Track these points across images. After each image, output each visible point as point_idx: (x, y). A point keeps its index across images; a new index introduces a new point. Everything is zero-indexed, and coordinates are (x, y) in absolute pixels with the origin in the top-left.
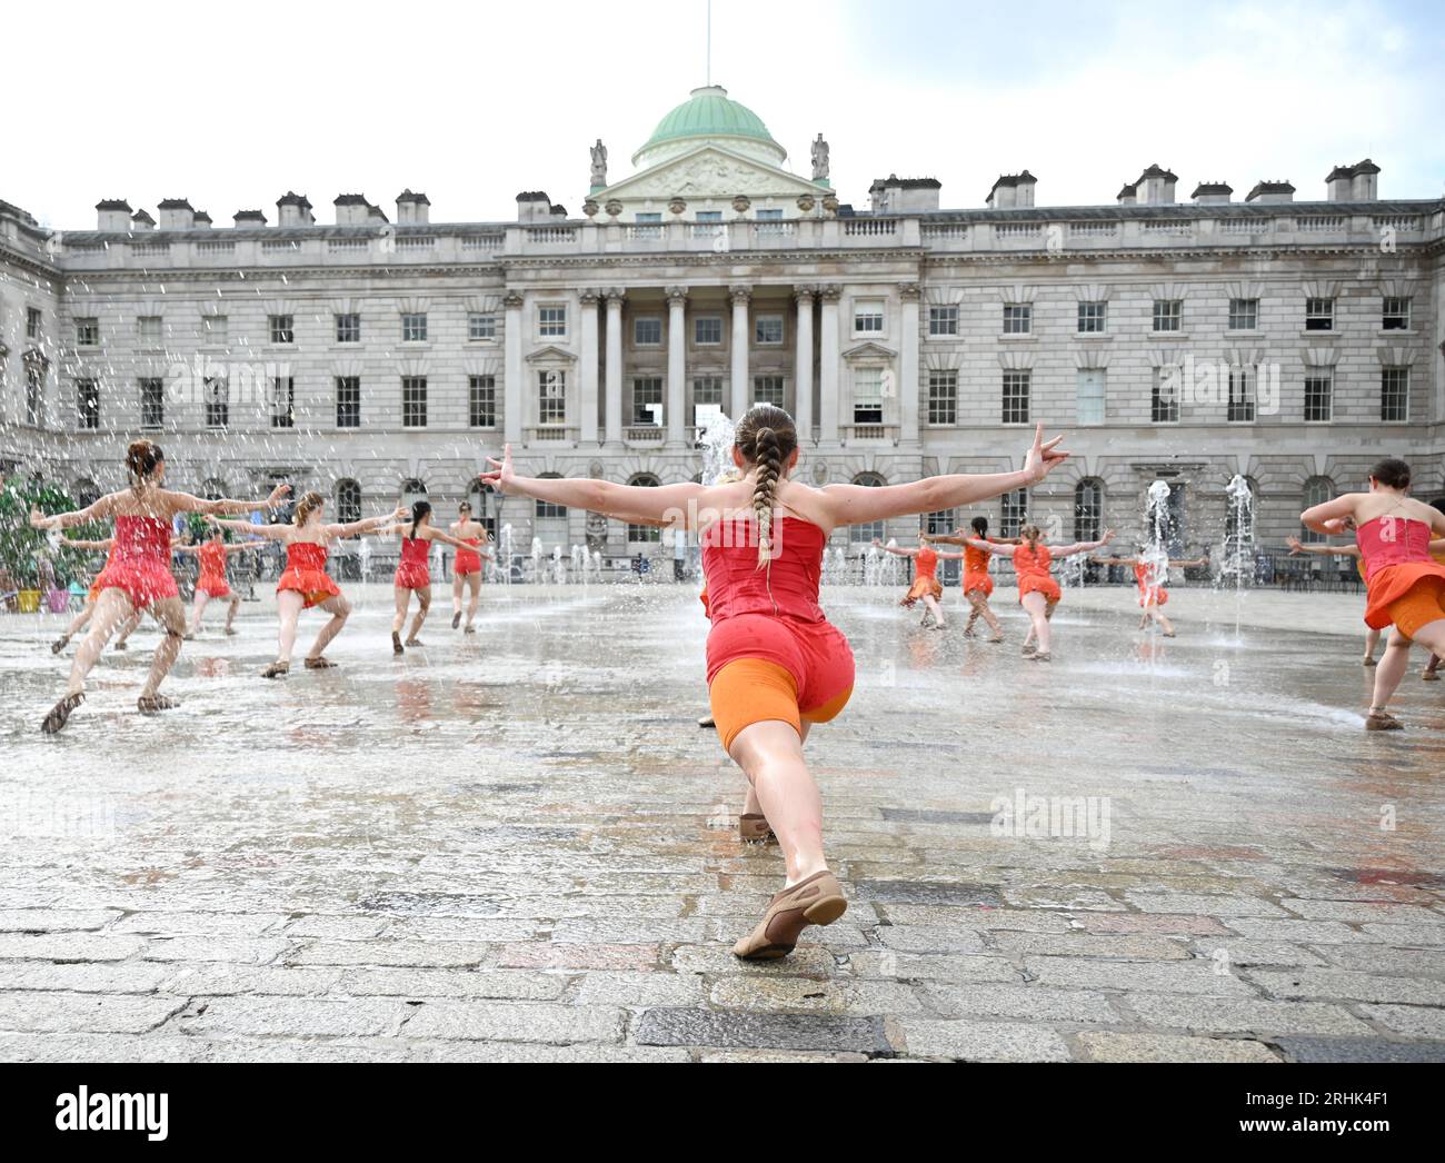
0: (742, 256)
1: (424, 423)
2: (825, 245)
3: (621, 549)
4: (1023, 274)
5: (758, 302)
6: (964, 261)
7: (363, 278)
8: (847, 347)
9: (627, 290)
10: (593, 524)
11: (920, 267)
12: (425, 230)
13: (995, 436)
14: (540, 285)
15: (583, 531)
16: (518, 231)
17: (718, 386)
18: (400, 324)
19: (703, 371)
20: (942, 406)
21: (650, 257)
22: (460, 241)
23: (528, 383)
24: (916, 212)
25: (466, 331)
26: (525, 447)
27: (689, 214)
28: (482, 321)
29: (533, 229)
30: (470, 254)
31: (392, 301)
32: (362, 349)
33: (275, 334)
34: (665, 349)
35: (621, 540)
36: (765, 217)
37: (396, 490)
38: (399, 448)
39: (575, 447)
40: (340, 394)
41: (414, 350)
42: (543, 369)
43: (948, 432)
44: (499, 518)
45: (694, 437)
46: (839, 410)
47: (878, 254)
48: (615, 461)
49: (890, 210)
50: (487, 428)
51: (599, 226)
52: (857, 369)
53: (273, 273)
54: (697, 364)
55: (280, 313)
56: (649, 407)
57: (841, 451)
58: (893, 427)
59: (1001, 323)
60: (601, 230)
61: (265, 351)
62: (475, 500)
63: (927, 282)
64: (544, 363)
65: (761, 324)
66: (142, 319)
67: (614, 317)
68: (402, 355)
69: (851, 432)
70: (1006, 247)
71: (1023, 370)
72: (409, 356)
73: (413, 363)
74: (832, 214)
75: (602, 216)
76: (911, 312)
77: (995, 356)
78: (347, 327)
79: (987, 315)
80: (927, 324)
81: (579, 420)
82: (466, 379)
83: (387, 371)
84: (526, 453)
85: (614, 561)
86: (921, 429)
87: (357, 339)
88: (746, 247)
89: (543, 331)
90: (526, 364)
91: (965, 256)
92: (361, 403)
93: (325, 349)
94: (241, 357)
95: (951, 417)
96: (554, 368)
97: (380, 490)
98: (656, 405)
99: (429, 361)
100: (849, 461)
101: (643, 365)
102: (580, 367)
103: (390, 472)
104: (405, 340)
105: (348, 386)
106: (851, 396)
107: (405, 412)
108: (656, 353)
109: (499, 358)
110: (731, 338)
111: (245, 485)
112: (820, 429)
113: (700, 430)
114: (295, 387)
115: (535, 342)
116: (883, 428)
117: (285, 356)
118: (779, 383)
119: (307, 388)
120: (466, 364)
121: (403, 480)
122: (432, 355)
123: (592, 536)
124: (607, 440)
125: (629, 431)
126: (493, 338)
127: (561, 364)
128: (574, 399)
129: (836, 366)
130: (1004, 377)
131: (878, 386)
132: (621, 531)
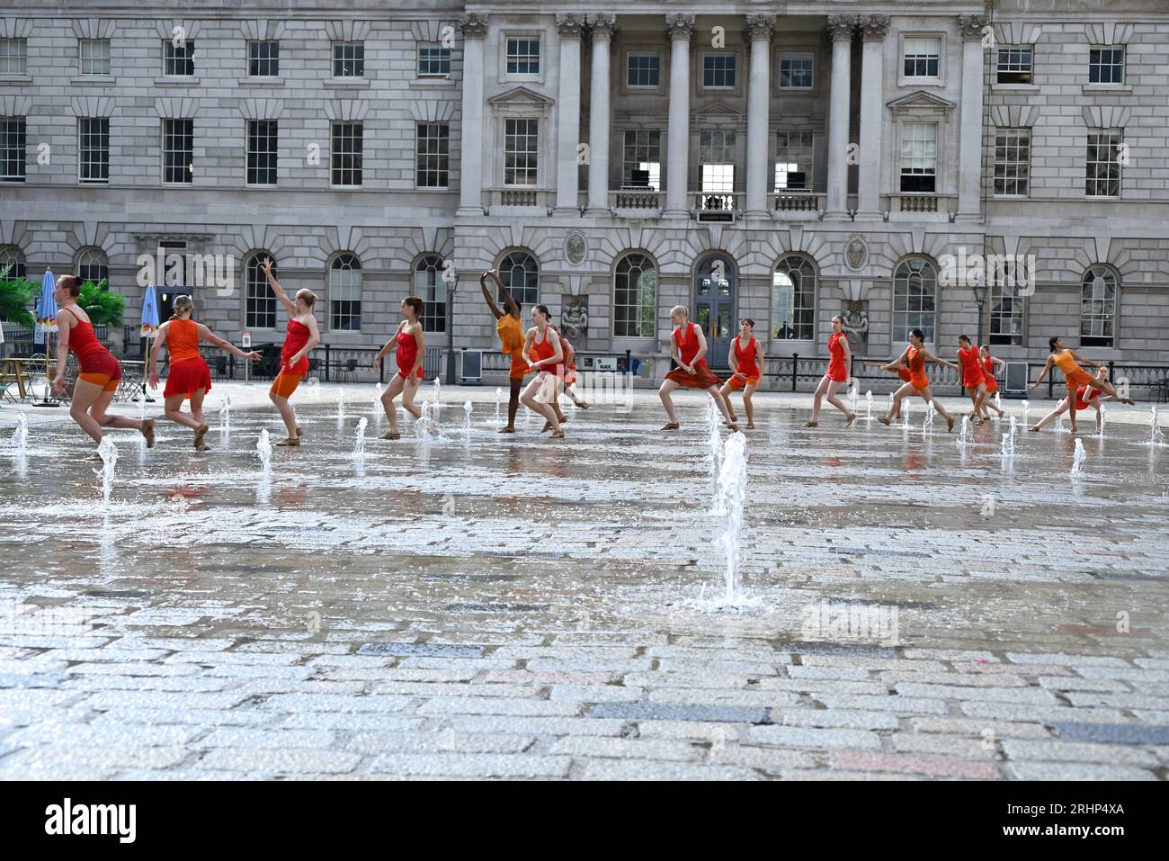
1: (358, 181)
3: (604, 345)
4: (1116, 8)
5: (783, 36)
8: (891, 96)
9: (618, 17)
10: (570, 313)
13: (1076, 211)
14: (508, 9)
17: (731, 139)
18: (330, 55)
19: (712, 121)
20: (1011, 172)
23: (490, 135)
25: (413, 65)
26: (487, 214)
28: (435, 52)
31: (320, 25)
32: (281, 86)
33: (170, 63)
34: (666, 92)
35: (605, 333)
37: (321, 265)
38: (327, 212)
39: (550, 215)
40: (252, 141)
41: (347, 88)
42: (509, 115)
43: (1018, 205)
44: (451, 303)
45: (699, 206)
46: (881, 176)
48: (600, 234)
50: (438, 188)
52: (905, 123)
54: (705, 112)
56: (643, 166)
57: (881, 226)
58: (948, 198)
59: (1087, 70)
61: (157, 85)
62: (422, 278)
63: (995, 14)
64: (511, 108)
65: (785, 64)
67: (601, 52)
68: (331, 94)
69: (896, 203)
71: (1111, 128)
72: (341, 94)
73: (346, 104)
76: (974, 54)
77: (1077, 110)
78: (263, 57)
79: (1070, 59)
80: (994, 69)
81: (556, 183)
82: (412, 125)
83: (312, 114)
84: (486, 221)
85: (596, 360)
86: (984, 201)
87: (275, 72)
89: (511, 67)
90: (488, 109)
92: (280, 153)
93: (234, 83)
94: (127, 92)
95: (1022, 187)
96: (524, 115)
97: (301, 265)
98: (653, 164)
99: (366, 102)
100: (893, 238)
101: (637, 113)
102: (557, 114)
103: (314, 241)
104: (336, 75)
105: (263, 131)
106: (896, 156)
107: (334, 167)
108: (654, 98)
109: (455, 100)
110: (748, 81)
111: (128, 254)
112: (857, 198)
113: (706, 196)
114: (196, 132)
115: (501, 81)
116: (936, 199)
117: (183, 92)
118: (807, 139)
119: (210, 133)
120: (413, 107)
121: (330, 252)
122: (371, 94)
123: (570, 328)
124: (589, 207)
125: (618, 196)
126: (447, 75)
127: (532, 109)
128: (549, 154)
129: (879, 118)
130: (1089, 137)
131: (931, 145)
132: (604, 322)
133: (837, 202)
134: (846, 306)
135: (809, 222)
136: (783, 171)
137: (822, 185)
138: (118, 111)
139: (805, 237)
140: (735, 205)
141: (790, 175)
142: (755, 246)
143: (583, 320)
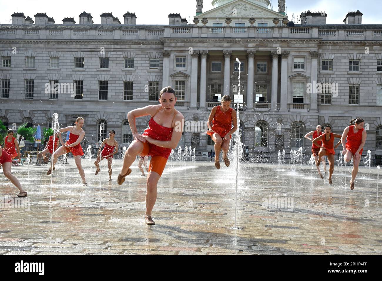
0: (252, 39)
1: (132, 99)
2: (282, 37)
3: (203, 148)
4: (357, 49)
5: (258, 56)
6: (334, 43)
7: (111, 44)
8: (290, 75)
9: (209, 51)
10: (194, 139)
11: (318, 45)
12: (134, 27)
13: (346, 109)
14: (176, 49)
15: (190, 141)
16: (169, 29)
17: (242, 87)
18: (124, 62)
19: (237, 82)
20: (326, 97)
21: (218, 39)
22: (147, 32)
24: (317, 25)
25: (148, 65)
27: (233, 24)
28: (155, 61)
29: (175, 28)
30: (150, 36)
31: (121, 53)
32: (109, 71)
33: (77, 64)
34: (223, 73)
35: (204, 145)
36: (261, 26)
37: (120, 124)
38: (122, 108)
39: (188, 109)
40: (100, 87)
41: (129, 72)
42: (177, 80)
43: (328, 107)
45: (233, 106)
46: (287, 98)
47: (302, 40)
48: (203, 115)
49: (307, 24)
51: (199, 27)
52: (294, 82)
53: (77, 42)
54: (234, 79)
55: (79, 57)
56: (216, 95)
58: (307, 105)
59: (349, 67)
60: (200, 29)
61: (73, 71)
63: (321, 51)
64: (177, 78)
65: (259, 65)
66: (27, 57)
67: (204, 61)
68: (124, 73)
69: (292, 106)
70: (350, 38)
71: (356, 84)
72: (127, 73)
73: (128, 76)
74: (286, 25)
75: (200, 24)
76: (315, 62)
77: (346, 79)
78: (104, 62)
79: (343, 64)
80: (321, 67)
81: (190, 99)
82: (148, 83)
83: (118, 79)
85: (202, 153)
86: (318, 106)
87: (108, 67)
88: (254, 37)
89: (177, 66)
90: (170, 78)
91: (335, 42)
92: (108, 91)
93: (95, 70)
94: (64, 72)
95: (330, 101)
96: (181, 80)
97: (114, 123)
98: (219, 94)
99: (134, 76)
100: (291, 117)
101: (214, 79)
102: (191, 79)
103: (118, 117)
104: (125, 68)
105: (104, 84)
106: (292, 92)
107: (125, 95)
108: (219, 75)
109: (160, 75)
110: (248, 70)
111: (63, 120)
112: (280, 104)
113: (235, 104)
114: (84, 84)
115: (174, 70)
116: (304, 105)
117: (80, 73)
118: (265, 87)
119: (88, 85)
120: (148, 77)
121: (123, 120)
122: (135, 73)
123: (194, 143)
124: (200, 107)
125: (209, 104)
126: (158, 68)
127: (183, 78)
128: (188, 91)
129: (286, 81)
130: (349, 87)
131: (302, 89)
132: (205, 141)
133: (274, 106)
134: (277, 137)
135: (266, 111)
136: (258, 97)
137: (270, 101)
138: (61, 78)
139: (265, 116)
140: (244, 106)
141: (260, 98)
142: (249, 119)
143: (198, 140)
